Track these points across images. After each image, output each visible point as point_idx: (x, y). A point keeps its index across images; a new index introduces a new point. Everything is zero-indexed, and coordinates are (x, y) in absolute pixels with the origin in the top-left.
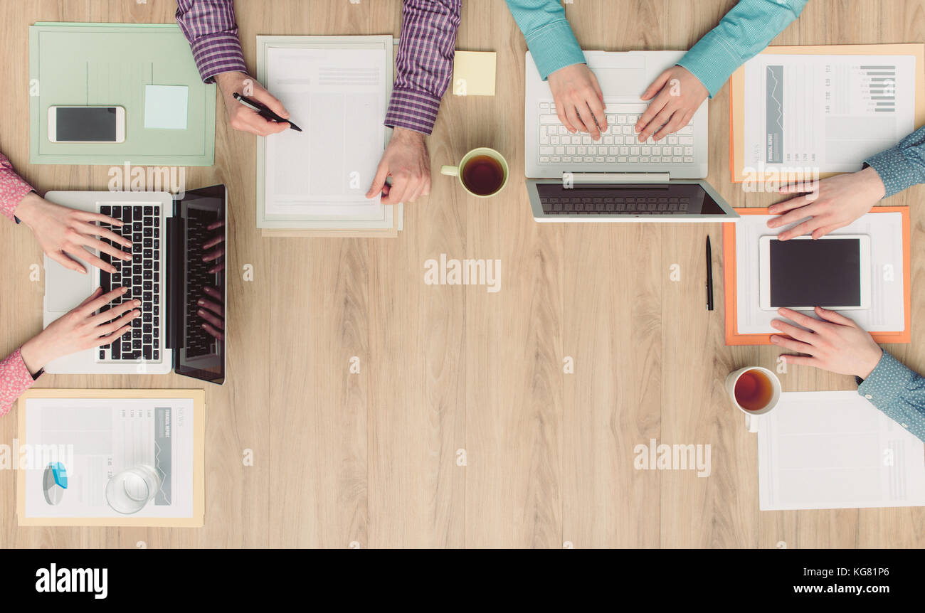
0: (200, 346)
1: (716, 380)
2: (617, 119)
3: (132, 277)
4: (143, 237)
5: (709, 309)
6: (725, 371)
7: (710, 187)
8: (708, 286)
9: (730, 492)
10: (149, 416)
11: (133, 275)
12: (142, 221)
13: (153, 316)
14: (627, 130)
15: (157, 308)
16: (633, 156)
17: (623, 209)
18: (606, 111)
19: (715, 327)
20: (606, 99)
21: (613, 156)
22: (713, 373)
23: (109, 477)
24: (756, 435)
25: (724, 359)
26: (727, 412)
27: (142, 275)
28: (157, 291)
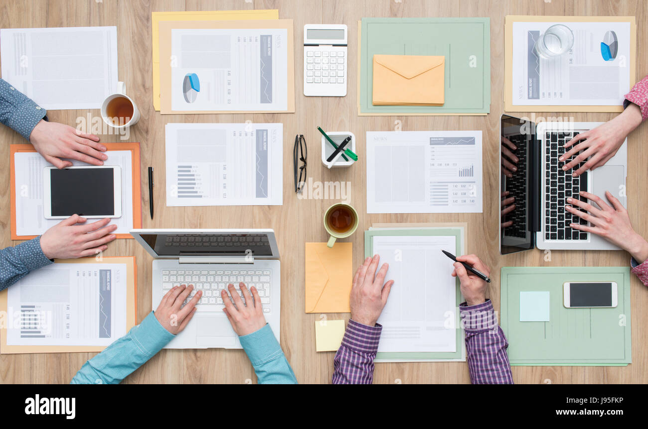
0: (517, 142)
1: (147, 118)
2: (216, 301)
3: (565, 190)
4: (557, 218)
5: (151, 168)
6: (141, 124)
7: (150, 254)
8: (152, 184)
9: (136, 40)
10: (543, 93)
11: (564, 191)
12: (558, 229)
13: (550, 162)
14: (209, 293)
15: (548, 168)
16: (204, 275)
17: (212, 238)
18: (223, 307)
19: (147, 156)
20: (224, 315)
21: (219, 275)
22: (148, 124)
23: (571, 50)
24: (119, 80)
25: (141, 133)
26: (139, 96)
27: (558, 191)
28: (548, 180)
